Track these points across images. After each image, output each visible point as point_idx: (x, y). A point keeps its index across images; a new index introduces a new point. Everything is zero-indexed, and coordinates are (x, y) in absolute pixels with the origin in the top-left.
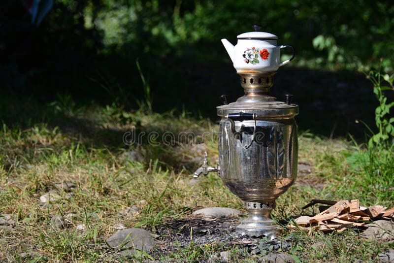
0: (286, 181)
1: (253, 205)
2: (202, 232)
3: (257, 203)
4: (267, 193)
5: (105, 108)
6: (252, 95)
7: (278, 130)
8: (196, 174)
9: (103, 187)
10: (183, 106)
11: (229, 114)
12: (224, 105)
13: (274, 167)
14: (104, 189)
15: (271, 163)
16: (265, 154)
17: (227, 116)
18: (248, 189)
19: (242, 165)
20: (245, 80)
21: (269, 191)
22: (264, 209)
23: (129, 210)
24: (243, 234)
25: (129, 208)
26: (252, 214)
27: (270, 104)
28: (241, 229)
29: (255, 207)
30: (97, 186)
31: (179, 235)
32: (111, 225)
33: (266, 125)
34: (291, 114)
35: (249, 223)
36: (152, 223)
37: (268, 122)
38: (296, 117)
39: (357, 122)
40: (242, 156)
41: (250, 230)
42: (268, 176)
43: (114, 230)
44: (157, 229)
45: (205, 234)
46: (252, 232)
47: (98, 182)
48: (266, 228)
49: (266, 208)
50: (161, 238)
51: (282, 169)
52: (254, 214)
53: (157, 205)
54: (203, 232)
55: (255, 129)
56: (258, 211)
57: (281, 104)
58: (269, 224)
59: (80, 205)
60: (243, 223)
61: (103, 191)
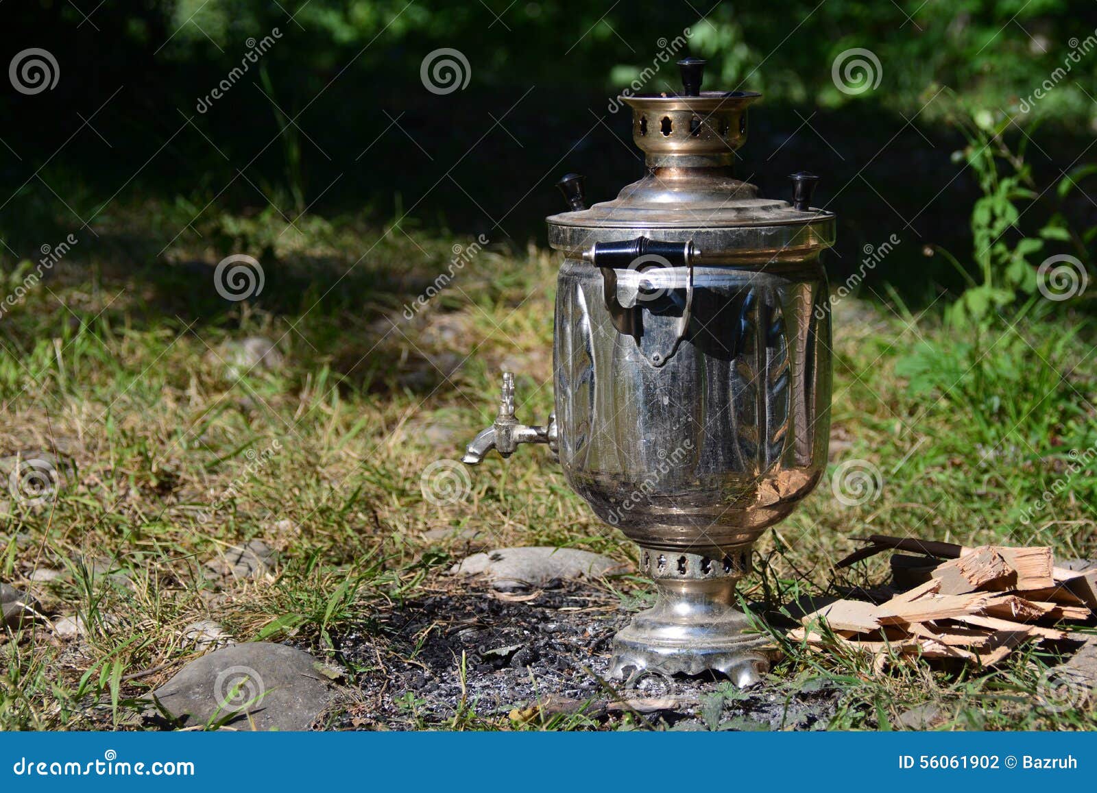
0: (793, 479)
1: (676, 565)
2: (495, 657)
3: (689, 556)
4: (728, 523)
5: (172, 202)
6: (674, 175)
7: (768, 302)
8: (471, 449)
9: (154, 469)
10: (398, 200)
11: (600, 246)
12: (574, 209)
13: (752, 432)
14: (157, 475)
15: (745, 418)
16: (724, 388)
17: (592, 253)
18: (657, 510)
19: (639, 424)
20: (645, 122)
21: (732, 516)
22: (714, 576)
23: (241, 556)
24: (641, 663)
25: (239, 549)
26: (671, 593)
27: (739, 210)
28: (634, 648)
29: (682, 570)
30: (137, 466)
31: (414, 666)
32: (177, 627)
33: (726, 284)
34: (813, 242)
35: (662, 625)
36: (319, 619)
37: (734, 273)
38: (826, 253)
39: (928, 252)
40: (640, 393)
41: (665, 652)
42: (731, 464)
43: (185, 643)
44: (337, 646)
45: (506, 661)
46: (672, 657)
47: (140, 454)
48: (722, 642)
49: (721, 573)
50: (352, 678)
51: (781, 439)
52: (679, 595)
53: (332, 539)
54: (500, 656)
55: (689, 298)
56: (692, 582)
57: (778, 207)
58: (731, 629)
59: (74, 537)
60: (639, 626)
61: (154, 483)
